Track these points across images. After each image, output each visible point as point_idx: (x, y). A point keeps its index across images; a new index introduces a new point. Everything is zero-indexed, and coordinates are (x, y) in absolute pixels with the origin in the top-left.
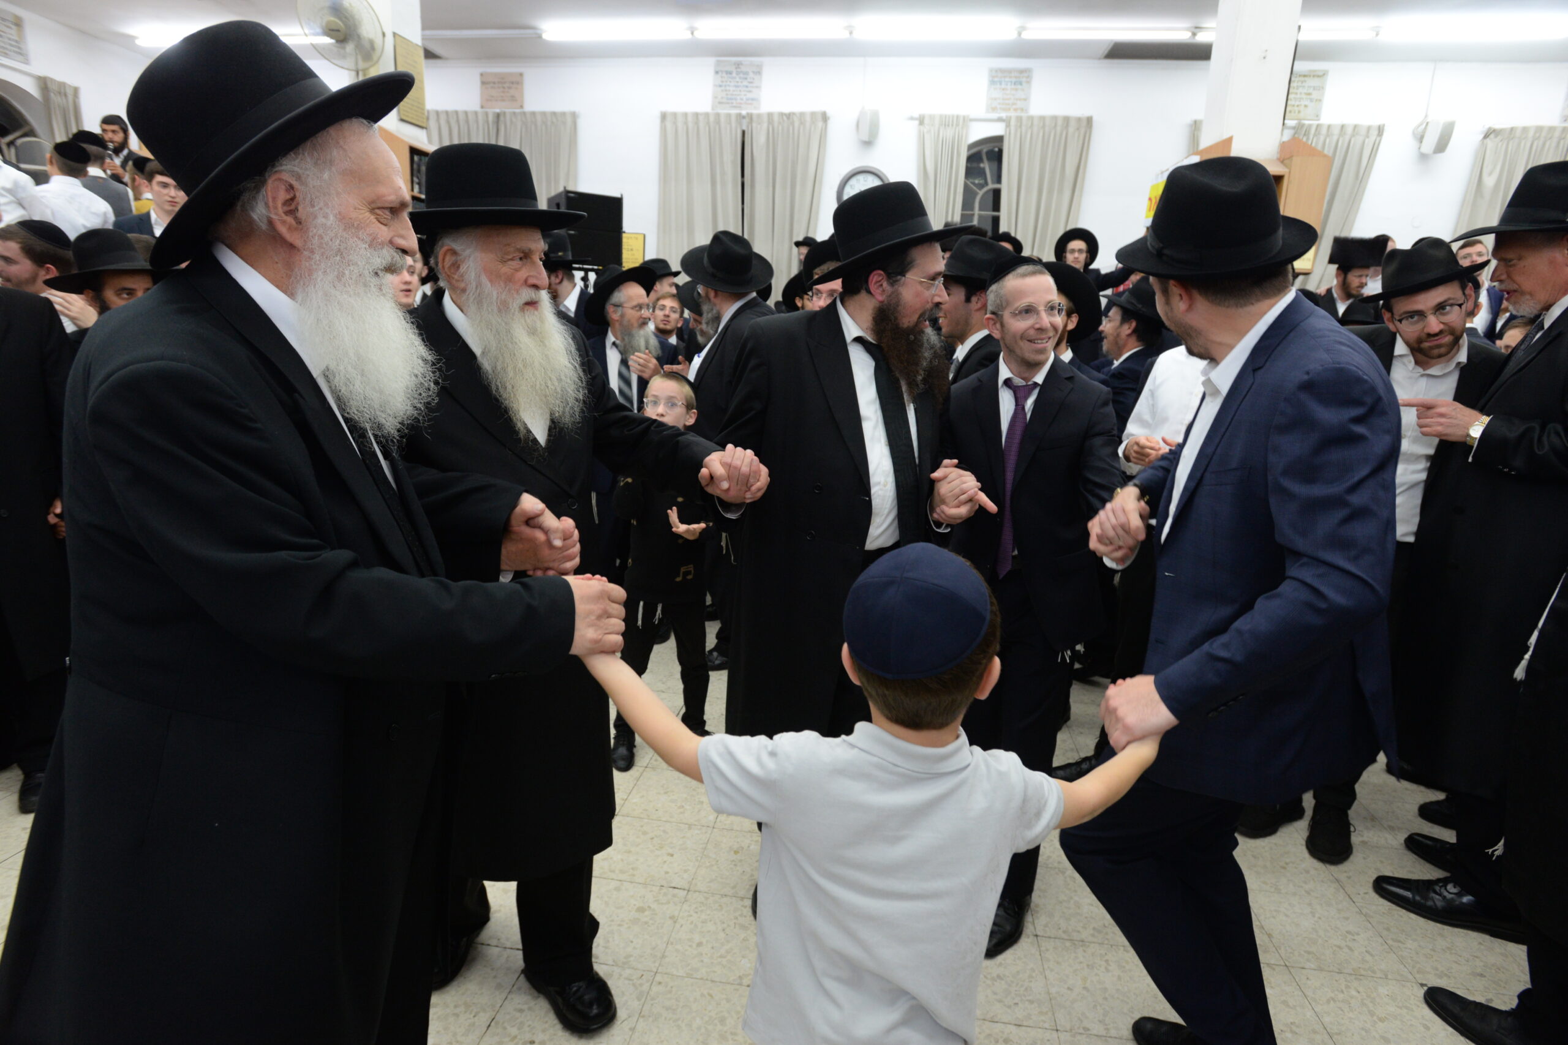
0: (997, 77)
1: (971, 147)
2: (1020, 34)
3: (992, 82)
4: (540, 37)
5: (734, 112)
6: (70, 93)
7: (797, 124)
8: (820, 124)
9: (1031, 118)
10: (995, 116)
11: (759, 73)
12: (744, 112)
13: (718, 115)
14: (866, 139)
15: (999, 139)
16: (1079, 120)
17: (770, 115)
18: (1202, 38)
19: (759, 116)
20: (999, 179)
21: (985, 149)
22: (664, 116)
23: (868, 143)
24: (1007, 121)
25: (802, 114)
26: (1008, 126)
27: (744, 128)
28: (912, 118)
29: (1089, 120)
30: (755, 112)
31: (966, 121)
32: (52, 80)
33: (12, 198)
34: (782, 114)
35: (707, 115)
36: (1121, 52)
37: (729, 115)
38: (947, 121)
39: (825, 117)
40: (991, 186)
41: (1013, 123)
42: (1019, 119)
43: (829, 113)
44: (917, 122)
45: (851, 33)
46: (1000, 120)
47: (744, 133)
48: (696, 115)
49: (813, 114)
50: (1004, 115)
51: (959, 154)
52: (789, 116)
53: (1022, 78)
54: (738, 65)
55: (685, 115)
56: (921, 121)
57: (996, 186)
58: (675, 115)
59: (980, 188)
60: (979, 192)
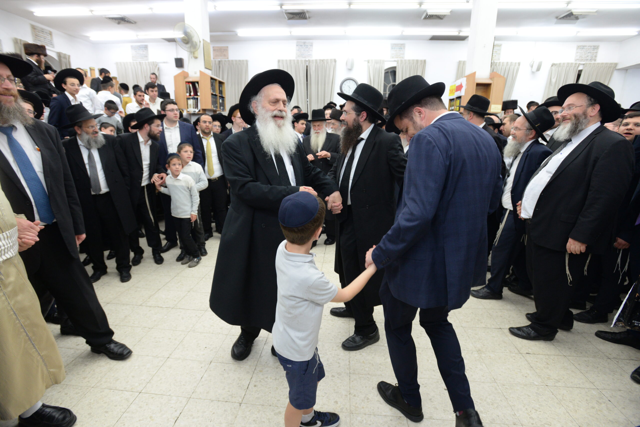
0: (394, 46)
1: (385, 70)
2: (402, 33)
3: (392, 48)
4: (237, 35)
5: (303, 59)
6: (67, 57)
7: (325, 63)
8: (334, 63)
9: (405, 60)
10: (393, 60)
11: (312, 46)
12: (307, 59)
13: (298, 61)
14: (350, 68)
15: (395, 67)
16: (421, 61)
17: (316, 60)
18: (462, 34)
19: (312, 61)
21: (390, 71)
22: (279, 61)
23: (350, 70)
24: (397, 62)
25: (327, 60)
26: (398, 63)
27: (307, 65)
28: (365, 61)
29: (425, 61)
30: (311, 59)
31: (384, 61)
32: (62, 53)
33: (89, 98)
34: (320, 60)
35: (294, 60)
36: (434, 38)
37: (302, 61)
38: (377, 62)
39: (335, 61)
40: (392, 83)
41: (399, 62)
42: (402, 61)
43: (337, 60)
44: (367, 62)
45: (345, 33)
46: (395, 61)
48: (290, 61)
49: (331, 60)
50: (396, 59)
51: (381, 73)
52: (323, 60)
53: (402, 47)
54: (304, 43)
55: (286, 60)
56: (368, 62)
58: (283, 60)
59: (388, 84)
60: (389, 86)
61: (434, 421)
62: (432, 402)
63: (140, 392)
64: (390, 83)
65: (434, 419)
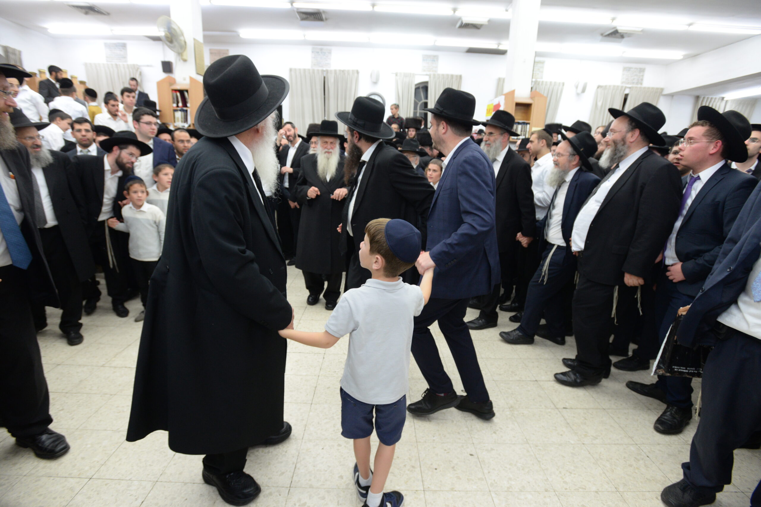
0: (426, 58)
1: (416, 85)
2: (435, 43)
3: (424, 60)
4: (239, 36)
5: (320, 69)
6: (17, 53)
7: (346, 74)
8: (356, 74)
9: (439, 75)
10: (425, 73)
11: (330, 53)
12: (324, 69)
13: (313, 70)
14: (375, 81)
15: (427, 82)
16: (457, 76)
17: (335, 71)
18: (501, 48)
19: (331, 71)
20: (426, 97)
21: (421, 86)
22: (291, 70)
23: (375, 83)
24: (430, 76)
25: (348, 71)
26: (430, 77)
27: (325, 75)
28: (393, 73)
29: (461, 77)
30: (329, 69)
31: (414, 75)
32: (10, 48)
34: (340, 71)
35: (309, 70)
36: (471, 51)
37: (318, 70)
38: (406, 75)
39: (358, 72)
40: (424, 101)
41: (432, 76)
42: (434, 75)
43: (359, 71)
44: (395, 75)
45: (369, 39)
46: (427, 75)
47: (324, 78)
48: (305, 70)
49: (353, 71)
50: (428, 73)
51: (411, 88)
52: (343, 71)
53: (435, 59)
54: (321, 49)
55: (300, 69)
56: (396, 75)
57: (426, 101)
58: (295, 69)
59: (420, 101)
60: (420, 103)
61: (455, 493)
62: (455, 470)
63: (91, 478)
64: (421, 100)
65: (455, 491)
